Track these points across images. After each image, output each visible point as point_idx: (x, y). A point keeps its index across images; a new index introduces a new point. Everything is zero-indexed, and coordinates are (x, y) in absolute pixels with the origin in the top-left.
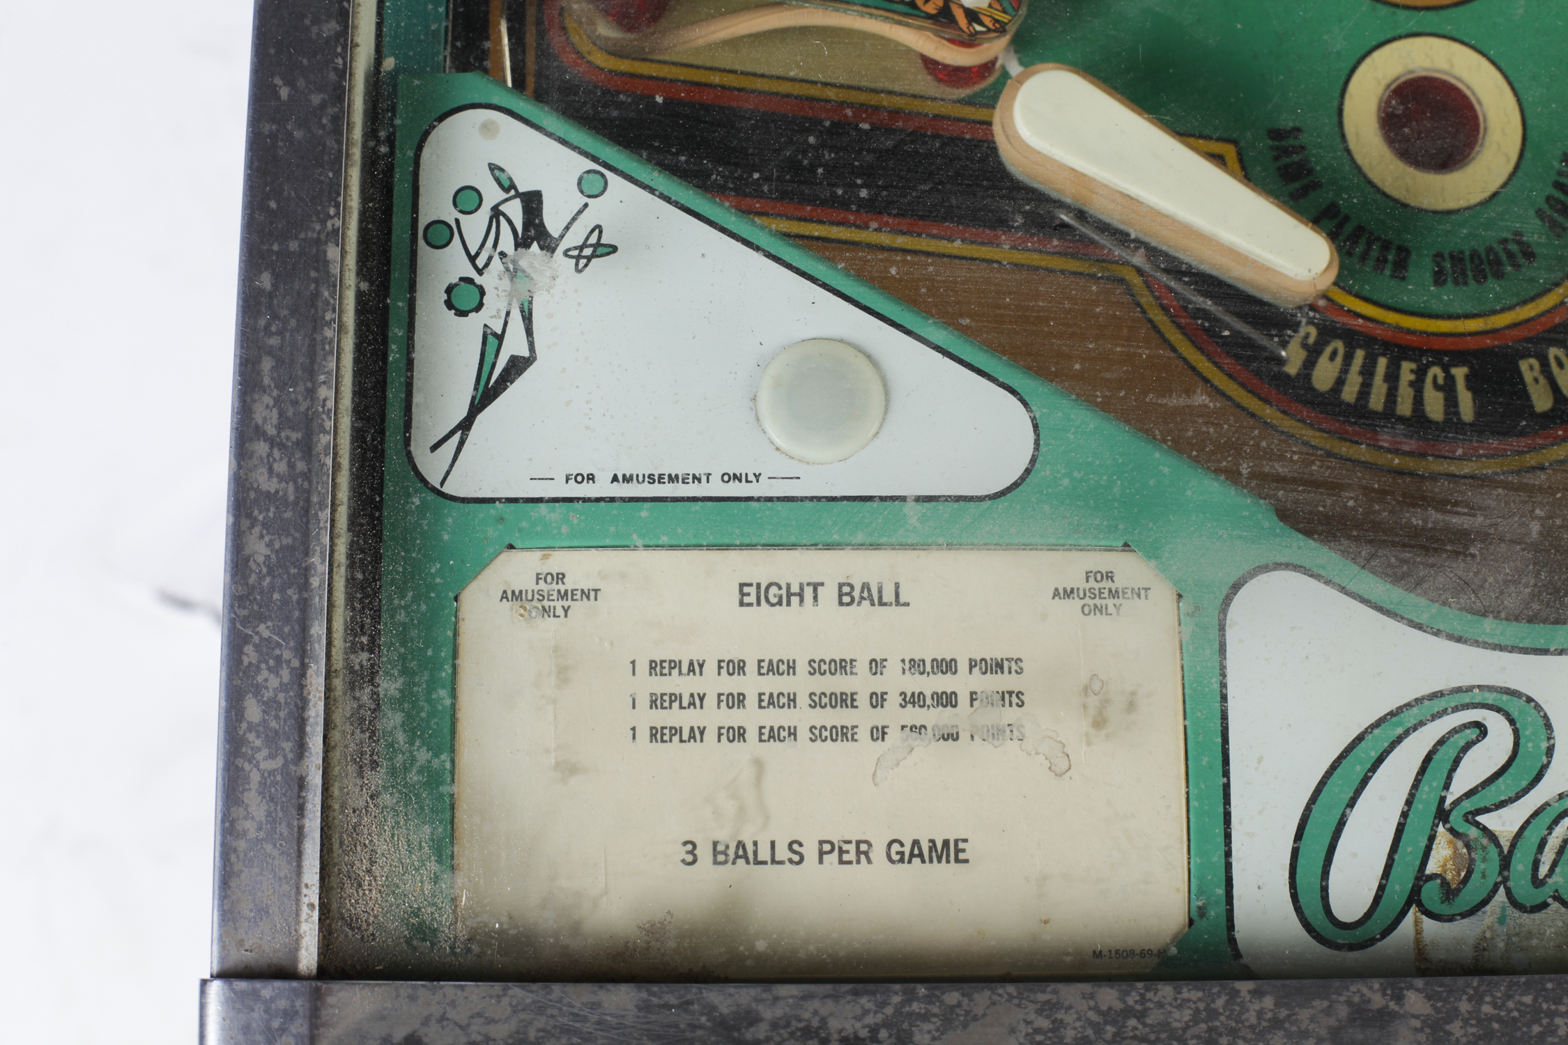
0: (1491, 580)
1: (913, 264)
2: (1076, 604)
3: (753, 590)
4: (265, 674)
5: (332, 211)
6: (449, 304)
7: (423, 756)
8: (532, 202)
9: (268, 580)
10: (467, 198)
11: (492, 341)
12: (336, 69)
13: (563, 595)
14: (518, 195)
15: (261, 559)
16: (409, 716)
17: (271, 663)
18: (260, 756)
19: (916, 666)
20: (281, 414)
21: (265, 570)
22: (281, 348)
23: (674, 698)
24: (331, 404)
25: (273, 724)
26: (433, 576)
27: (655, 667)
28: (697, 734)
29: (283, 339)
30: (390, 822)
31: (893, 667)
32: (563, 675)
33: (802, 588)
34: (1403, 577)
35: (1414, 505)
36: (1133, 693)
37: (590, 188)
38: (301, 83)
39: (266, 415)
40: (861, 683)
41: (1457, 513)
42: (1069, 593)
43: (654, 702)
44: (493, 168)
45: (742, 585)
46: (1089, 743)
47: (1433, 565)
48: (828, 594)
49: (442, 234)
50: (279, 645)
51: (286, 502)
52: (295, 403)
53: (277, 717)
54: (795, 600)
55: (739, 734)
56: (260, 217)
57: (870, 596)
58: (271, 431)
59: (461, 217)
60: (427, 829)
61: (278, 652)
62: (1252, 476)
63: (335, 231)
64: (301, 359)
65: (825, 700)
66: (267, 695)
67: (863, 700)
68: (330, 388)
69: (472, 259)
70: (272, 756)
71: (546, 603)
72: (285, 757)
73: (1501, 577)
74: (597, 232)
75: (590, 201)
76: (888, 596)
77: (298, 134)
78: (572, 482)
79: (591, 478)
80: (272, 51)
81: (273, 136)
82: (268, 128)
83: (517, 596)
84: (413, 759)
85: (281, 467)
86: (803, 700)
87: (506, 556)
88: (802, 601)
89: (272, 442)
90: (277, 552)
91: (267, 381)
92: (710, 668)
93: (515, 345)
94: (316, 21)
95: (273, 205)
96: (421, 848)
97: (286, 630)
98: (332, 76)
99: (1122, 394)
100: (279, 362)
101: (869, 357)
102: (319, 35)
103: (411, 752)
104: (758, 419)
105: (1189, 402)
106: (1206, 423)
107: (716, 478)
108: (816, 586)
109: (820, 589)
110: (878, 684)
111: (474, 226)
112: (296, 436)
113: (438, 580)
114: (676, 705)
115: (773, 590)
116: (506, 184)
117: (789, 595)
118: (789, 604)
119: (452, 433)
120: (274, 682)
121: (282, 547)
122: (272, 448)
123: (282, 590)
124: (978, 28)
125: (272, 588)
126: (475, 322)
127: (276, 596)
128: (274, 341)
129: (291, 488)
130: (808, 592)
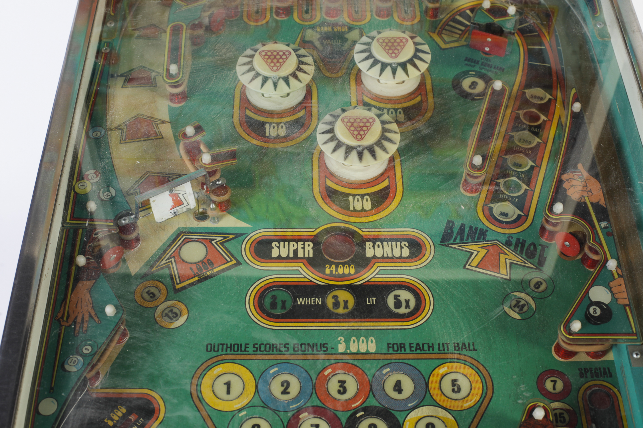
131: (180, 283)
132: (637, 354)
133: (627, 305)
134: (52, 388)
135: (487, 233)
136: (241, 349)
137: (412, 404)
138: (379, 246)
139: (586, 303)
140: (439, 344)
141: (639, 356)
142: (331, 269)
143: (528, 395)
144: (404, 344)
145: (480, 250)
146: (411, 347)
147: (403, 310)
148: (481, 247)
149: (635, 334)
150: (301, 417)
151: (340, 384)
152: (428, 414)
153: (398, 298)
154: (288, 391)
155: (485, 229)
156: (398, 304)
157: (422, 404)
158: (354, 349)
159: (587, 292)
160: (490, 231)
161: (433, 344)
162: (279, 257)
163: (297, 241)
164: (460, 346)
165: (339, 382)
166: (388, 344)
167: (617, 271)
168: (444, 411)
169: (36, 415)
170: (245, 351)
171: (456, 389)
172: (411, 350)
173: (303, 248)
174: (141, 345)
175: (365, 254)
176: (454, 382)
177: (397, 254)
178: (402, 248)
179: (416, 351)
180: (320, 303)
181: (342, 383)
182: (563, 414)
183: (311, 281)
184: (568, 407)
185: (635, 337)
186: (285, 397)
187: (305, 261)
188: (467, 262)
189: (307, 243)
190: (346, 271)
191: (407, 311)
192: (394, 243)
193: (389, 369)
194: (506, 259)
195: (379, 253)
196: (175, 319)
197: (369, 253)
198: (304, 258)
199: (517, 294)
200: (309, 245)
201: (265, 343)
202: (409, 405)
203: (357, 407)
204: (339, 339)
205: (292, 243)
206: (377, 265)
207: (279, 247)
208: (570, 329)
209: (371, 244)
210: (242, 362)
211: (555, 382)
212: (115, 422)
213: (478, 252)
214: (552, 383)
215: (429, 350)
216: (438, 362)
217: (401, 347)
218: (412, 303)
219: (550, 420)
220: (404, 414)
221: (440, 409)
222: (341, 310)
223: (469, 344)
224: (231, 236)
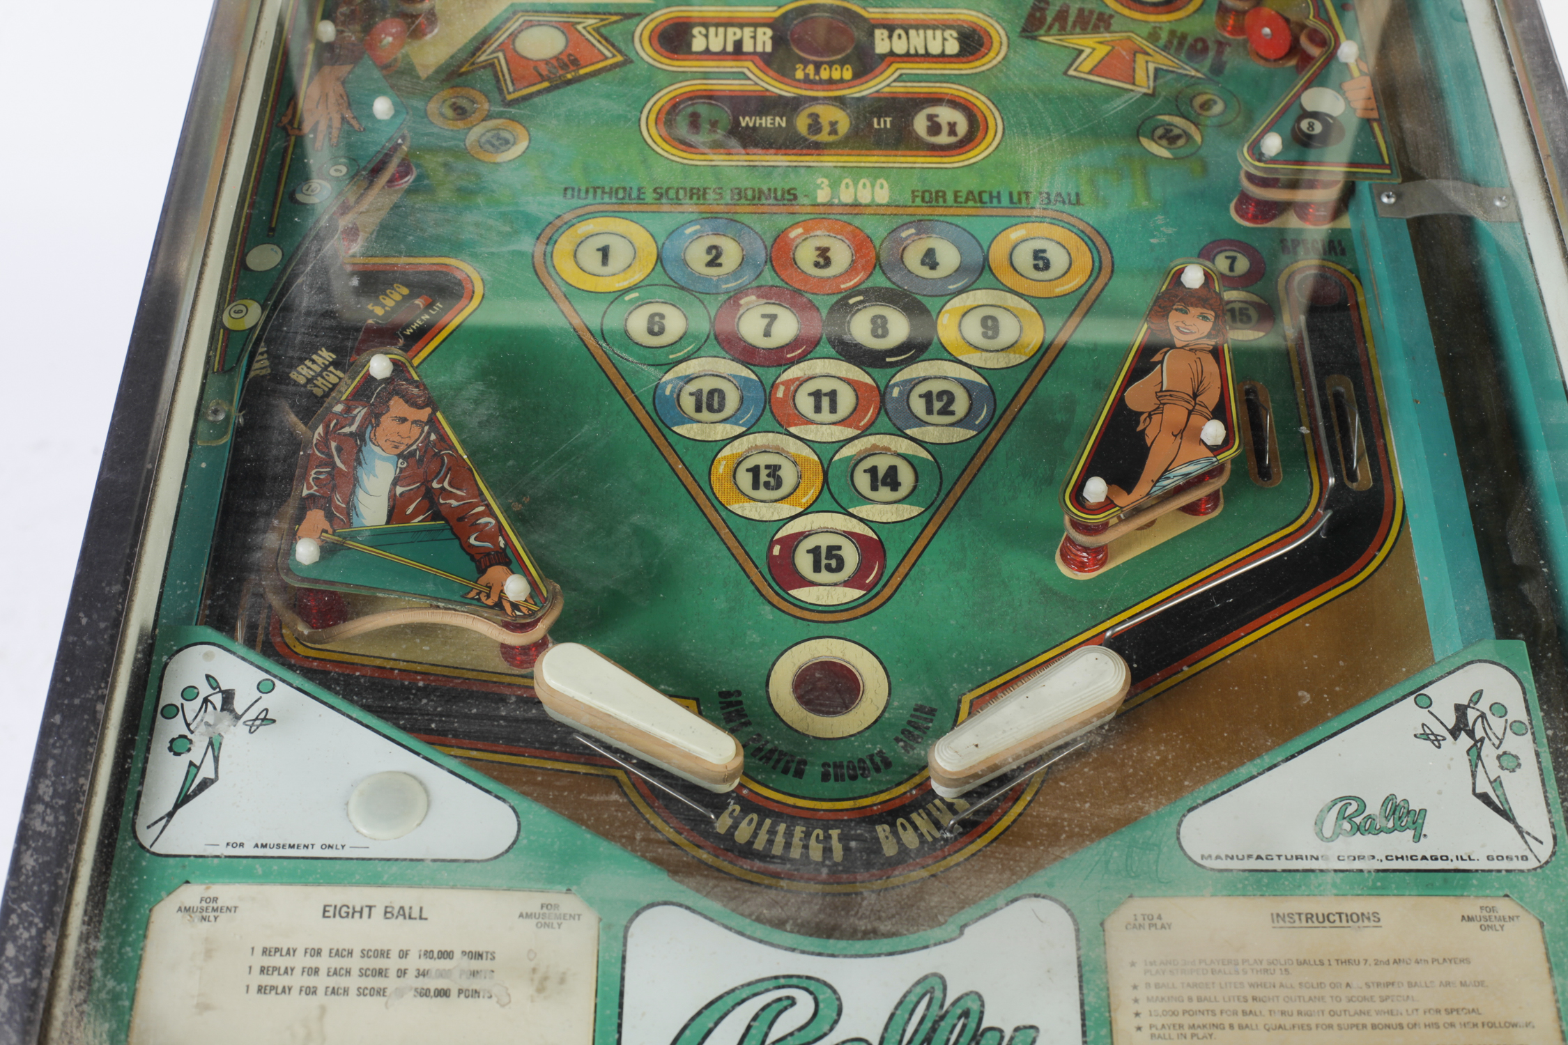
0: (793, 900)
1: (445, 722)
2: (534, 921)
3: (331, 909)
4: (21, 930)
5: (103, 685)
6: (170, 749)
7: (111, 984)
8: (228, 696)
9: (32, 879)
10: (189, 693)
11: (193, 770)
12: (117, 611)
13: (214, 910)
14: (221, 691)
15: (29, 868)
16: (106, 962)
17: (26, 924)
18: (10, 976)
19: (428, 954)
20: (55, 790)
21: (31, 873)
22: (61, 755)
23: (276, 969)
24: (86, 788)
25: (22, 958)
26: (133, 885)
27: (265, 952)
28: (286, 990)
29: (63, 750)
30: (85, 1020)
31: (413, 955)
32: (208, 954)
33: (362, 909)
34: (735, 898)
35: (745, 858)
36: (564, 973)
37: (264, 688)
38: (95, 616)
39: (45, 789)
40: (393, 964)
41: (774, 863)
42: (529, 916)
43: (262, 970)
44: (208, 677)
45: (325, 906)
46: (532, 1001)
47: (755, 892)
48: (378, 912)
49: (172, 711)
50: (32, 915)
51: (49, 837)
52: (64, 785)
53: (24, 955)
54: (357, 915)
55: (312, 991)
56: (59, 686)
57: (404, 913)
58: (47, 799)
59: (184, 702)
60: (107, 1025)
61: (31, 919)
62: (643, 840)
63: (103, 696)
64: (72, 762)
65: (368, 972)
66: (20, 942)
67: (392, 973)
68: (87, 779)
69: (188, 725)
70: (18, 976)
71: (204, 914)
72: (25, 976)
73: (799, 899)
74: (265, 712)
75: (263, 695)
76: (415, 913)
77: (89, 643)
78: (230, 847)
79: (242, 845)
80: (81, 599)
81: (74, 643)
82: (71, 639)
83: (187, 910)
84: (105, 985)
85: (50, 818)
86: (355, 972)
87: (185, 888)
88: (361, 917)
89: (47, 805)
90: (40, 864)
91: (49, 772)
92: (300, 952)
93: (207, 771)
94: (109, 584)
95: (68, 679)
96: (101, 1035)
97: (38, 907)
98: (114, 614)
99: (566, 794)
100: (58, 762)
101: (421, 783)
102: (110, 592)
103: (104, 982)
104: (348, 815)
105: (606, 798)
106: (616, 811)
107: (317, 847)
108: (370, 907)
109: (373, 909)
110: (403, 964)
111: (192, 707)
112: (61, 802)
113: (136, 887)
114: (276, 973)
115: (345, 909)
116: (215, 685)
117: (354, 912)
118: (353, 917)
119: (161, 819)
120: (26, 935)
121: (43, 862)
122: (46, 808)
123: (40, 885)
124: (518, 613)
125: (33, 883)
126: (184, 760)
127: (35, 888)
128: (56, 751)
129: (54, 830)
130: (366, 911)
131: (514, 92)
132: (1388, 197)
133: (1375, 120)
134: (272, 230)
135: (1112, 21)
136: (630, 195)
137: (955, 286)
138: (900, 36)
139: (1293, 113)
140: (1011, 194)
141: (1393, 200)
142: (807, 71)
143: (1170, 231)
144: (944, 193)
145: (1097, 46)
146: (956, 197)
147: (943, 139)
148: (1101, 43)
149: (1389, 167)
150: (742, 302)
151: (818, 252)
152: (985, 303)
153: (936, 119)
154: (719, 261)
155: (1108, 12)
156: (935, 128)
157: (974, 287)
158: (846, 196)
159: (1298, 96)
160: (1117, 16)
161: (999, 193)
162: (707, 51)
163: (741, 26)
164: (1052, 198)
165: (818, 249)
166: (913, 192)
167: (1357, 65)
168: (1016, 297)
169: (242, 272)
170: (639, 198)
171: (1041, 264)
172: (956, 201)
173: (754, 38)
174: (444, 144)
175: (873, 49)
176: (1038, 254)
177: (935, 48)
178: (944, 39)
179: (966, 202)
180: (784, 125)
181: (823, 252)
182: (1247, 309)
183: (767, 90)
184: (1255, 298)
185: (1389, 171)
186: (713, 271)
187: (757, 59)
188: (1071, 65)
189: (760, 31)
190: (836, 75)
191: (952, 140)
192: (930, 33)
193: (912, 231)
194: (1147, 62)
195: (900, 47)
196: (503, 148)
197: (881, 46)
198: (755, 53)
199: (1166, 118)
200: (765, 34)
201: (676, 186)
202: (951, 287)
203: (850, 288)
204: (819, 181)
205: (731, 30)
206: (895, 66)
207: (706, 36)
208: (1261, 154)
209: (886, 33)
210: (634, 216)
211: (1233, 259)
212: (387, 308)
213: (1094, 49)
214: (1228, 262)
215: (991, 202)
216: (1006, 221)
217: (937, 197)
218: (962, 128)
219: (1215, 291)
220: (938, 302)
221: (1008, 295)
222: (824, 137)
223: (1069, 194)
224: (614, 18)
